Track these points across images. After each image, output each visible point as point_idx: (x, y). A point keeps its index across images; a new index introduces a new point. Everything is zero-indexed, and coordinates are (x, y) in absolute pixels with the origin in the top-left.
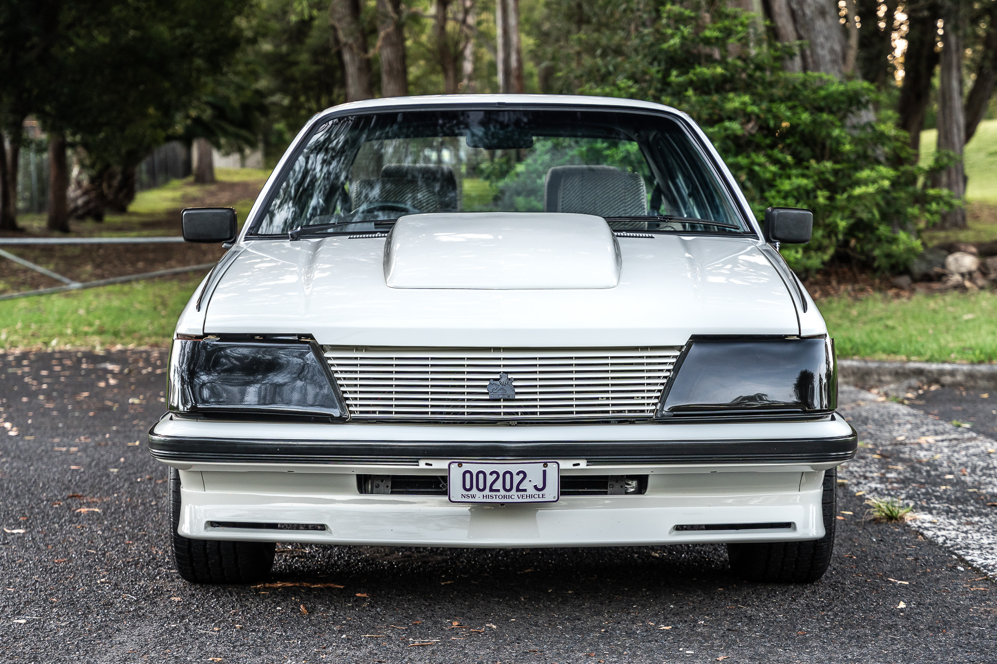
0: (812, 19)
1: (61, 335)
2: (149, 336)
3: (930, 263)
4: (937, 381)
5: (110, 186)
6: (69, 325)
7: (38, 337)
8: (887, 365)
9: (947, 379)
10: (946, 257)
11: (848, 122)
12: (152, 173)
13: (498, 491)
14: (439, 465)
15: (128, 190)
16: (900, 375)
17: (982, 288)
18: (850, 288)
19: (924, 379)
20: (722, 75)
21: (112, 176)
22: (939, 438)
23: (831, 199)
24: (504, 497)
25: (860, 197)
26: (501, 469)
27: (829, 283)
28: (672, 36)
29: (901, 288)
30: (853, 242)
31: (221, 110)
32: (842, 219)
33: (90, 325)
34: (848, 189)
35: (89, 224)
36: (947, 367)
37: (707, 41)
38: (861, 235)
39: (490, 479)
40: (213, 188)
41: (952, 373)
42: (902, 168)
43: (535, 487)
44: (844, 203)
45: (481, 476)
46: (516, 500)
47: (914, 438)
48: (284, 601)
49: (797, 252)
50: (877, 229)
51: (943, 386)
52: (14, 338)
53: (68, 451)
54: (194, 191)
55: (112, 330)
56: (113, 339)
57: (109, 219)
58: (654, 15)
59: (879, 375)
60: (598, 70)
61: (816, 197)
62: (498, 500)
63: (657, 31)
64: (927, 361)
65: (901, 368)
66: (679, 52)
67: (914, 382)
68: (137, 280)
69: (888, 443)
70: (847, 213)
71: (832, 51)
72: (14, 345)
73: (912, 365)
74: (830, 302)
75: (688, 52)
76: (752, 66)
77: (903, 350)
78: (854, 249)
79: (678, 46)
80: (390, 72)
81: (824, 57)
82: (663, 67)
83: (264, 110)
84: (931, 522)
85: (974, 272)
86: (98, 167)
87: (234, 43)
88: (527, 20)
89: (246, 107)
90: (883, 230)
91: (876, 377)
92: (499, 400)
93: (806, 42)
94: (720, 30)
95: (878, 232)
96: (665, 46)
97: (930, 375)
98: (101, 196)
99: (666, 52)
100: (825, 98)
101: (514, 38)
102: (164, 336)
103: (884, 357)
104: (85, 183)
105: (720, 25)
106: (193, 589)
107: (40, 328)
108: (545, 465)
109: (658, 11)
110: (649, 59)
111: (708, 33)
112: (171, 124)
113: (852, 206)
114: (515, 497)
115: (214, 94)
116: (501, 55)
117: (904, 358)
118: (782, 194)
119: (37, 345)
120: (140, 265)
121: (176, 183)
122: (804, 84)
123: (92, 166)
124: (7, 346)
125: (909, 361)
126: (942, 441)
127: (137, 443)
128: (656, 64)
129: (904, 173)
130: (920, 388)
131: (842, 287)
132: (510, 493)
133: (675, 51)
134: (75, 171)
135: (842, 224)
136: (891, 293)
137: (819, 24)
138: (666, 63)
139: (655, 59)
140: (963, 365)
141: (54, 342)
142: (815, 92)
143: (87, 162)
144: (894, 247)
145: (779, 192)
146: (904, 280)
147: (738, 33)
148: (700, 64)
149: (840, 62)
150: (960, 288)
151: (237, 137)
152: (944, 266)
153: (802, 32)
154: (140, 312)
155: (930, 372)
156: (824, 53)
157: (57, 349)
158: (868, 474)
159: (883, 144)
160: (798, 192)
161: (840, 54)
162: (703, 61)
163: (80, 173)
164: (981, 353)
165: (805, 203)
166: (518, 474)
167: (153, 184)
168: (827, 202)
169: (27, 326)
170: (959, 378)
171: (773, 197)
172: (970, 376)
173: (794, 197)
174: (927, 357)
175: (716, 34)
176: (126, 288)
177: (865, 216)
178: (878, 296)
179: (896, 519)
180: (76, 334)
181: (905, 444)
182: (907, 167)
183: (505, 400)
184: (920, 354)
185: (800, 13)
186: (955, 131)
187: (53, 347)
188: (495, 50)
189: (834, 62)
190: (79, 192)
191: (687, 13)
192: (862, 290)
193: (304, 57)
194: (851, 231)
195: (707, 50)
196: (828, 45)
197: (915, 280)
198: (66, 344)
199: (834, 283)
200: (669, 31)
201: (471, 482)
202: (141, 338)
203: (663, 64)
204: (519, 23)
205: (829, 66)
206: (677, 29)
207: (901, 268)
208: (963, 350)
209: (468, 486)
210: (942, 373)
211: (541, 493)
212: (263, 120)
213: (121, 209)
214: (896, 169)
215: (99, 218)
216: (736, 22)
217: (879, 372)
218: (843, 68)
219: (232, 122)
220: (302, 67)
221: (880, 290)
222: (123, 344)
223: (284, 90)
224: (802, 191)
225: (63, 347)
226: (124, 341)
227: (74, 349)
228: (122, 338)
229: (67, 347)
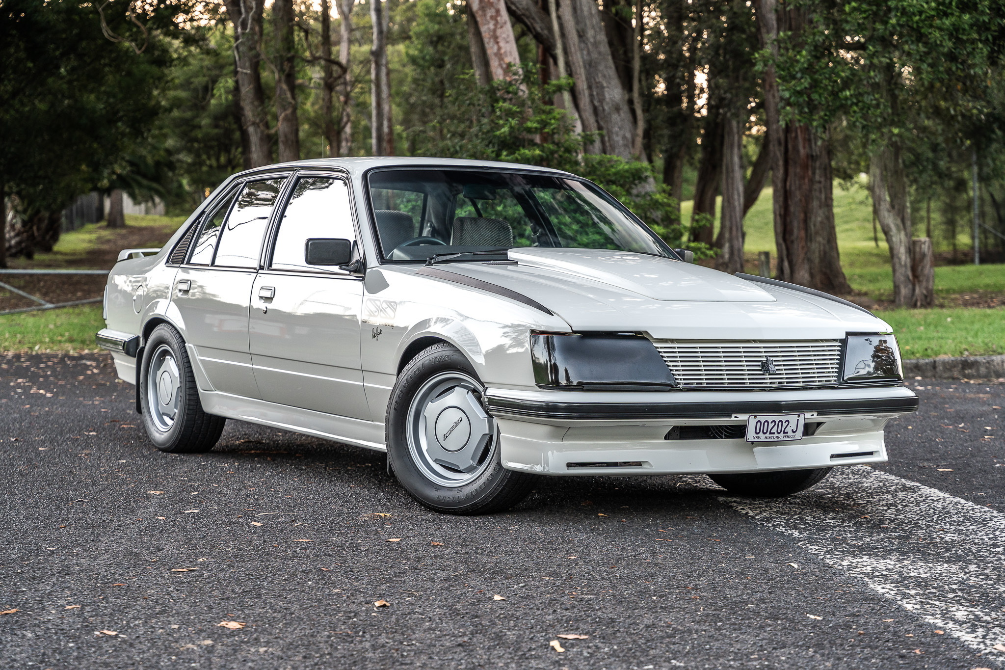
0: (610, 114)
1: (41, 342)
5: (38, 229)
6: (46, 335)
7: (24, 344)
11: (634, 192)
12: (70, 219)
13: (774, 433)
14: (743, 418)
15: (53, 232)
20: (539, 155)
21: (41, 220)
24: (776, 437)
26: (777, 419)
28: (503, 126)
31: (136, 165)
33: (62, 335)
35: (22, 260)
37: (529, 130)
39: (770, 426)
40: (124, 231)
42: (672, 227)
43: (793, 430)
45: (766, 424)
46: (782, 439)
54: (106, 234)
55: (79, 340)
56: (81, 345)
57: (38, 257)
58: (490, 109)
60: (449, 150)
62: (772, 440)
63: (492, 121)
66: (508, 138)
68: (83, 304)
71: (624, 137)
72: (7, 349)
75: (516, 138)
76: (562, 149)
79: (507, 133)
80: (286, 143)
81: (618, 142)
82: (496, 149)
83: (171, 166)
86: (29, 212)
87: (154, 112)
88: (398, 93)
89: (158, 164)
93: (604, 132)
94: (538, 122)
96: (498, 133)
98: (32, 237)
99: (499, 137)
100: (615, 174)
101: (386, 107)
104: (18, 226)
105: (538, 118)
107: (24, 337)
108: (799, 416)
109: (493, 106)
110: (486, 142)
111: (529, 124)
112: (100, 179)
114: (782, 437)
115: (133, 153)
116: (374, 124)
119: (24, 349)
120: (79, 294)
121: (90, 226)
122: (600, 163)
123: (25, 211)
128: (491, 146)
129: (674, 230)
132: (779, 435)
133: (505, 137)
134: (10, 215)
137: (615, 117)
138: (499, 145)
139: (490, 142)
141: (37, 348)
142: (607, 169)
143: (20, 208)
147: (552, 124)
148: (524, 147)
149: (630, 146)
151: (150, 189)
153: (602, 123)
156: (618, 139)
157: (40, 352)
159: (658, 209)
161: (630, 140)
162: (526, 144)
163: (14, 217)
166: (785, 422)
167: (71, 228)
169: (14, 336)
175: (535, 125)
176: (77, 310)
180: (52, 341)
182: (675, 226)
183: (770, 374)
185: (601, 108)
186: (736, 197)
187: (37, 351)
188: (370, 117)
189: (626, 146)
190: (12, 234)
191: (515, 108)
193: (205, 121)
195: (529, 136)
196: (622, 133)
198: (46, 349)
200: (501, 122)
201: (759, 428)
203: (496, 146)
204: (390, 95)
205: (622, 149)
206: (507, 120)
209: (758, 431)
211: (794, 434)
212: (170, 174)
213: (48, 249)
214: (666, 227)
215: (29, 256)
216: (550, 116)
218: (632, 150)
219: (145, 176)
220: (204, 130)
223: (189, 151)
225: (44, 351)
226: (91, 347)
227: (53, 352)
228: (88, 345)
229: (48, 351)
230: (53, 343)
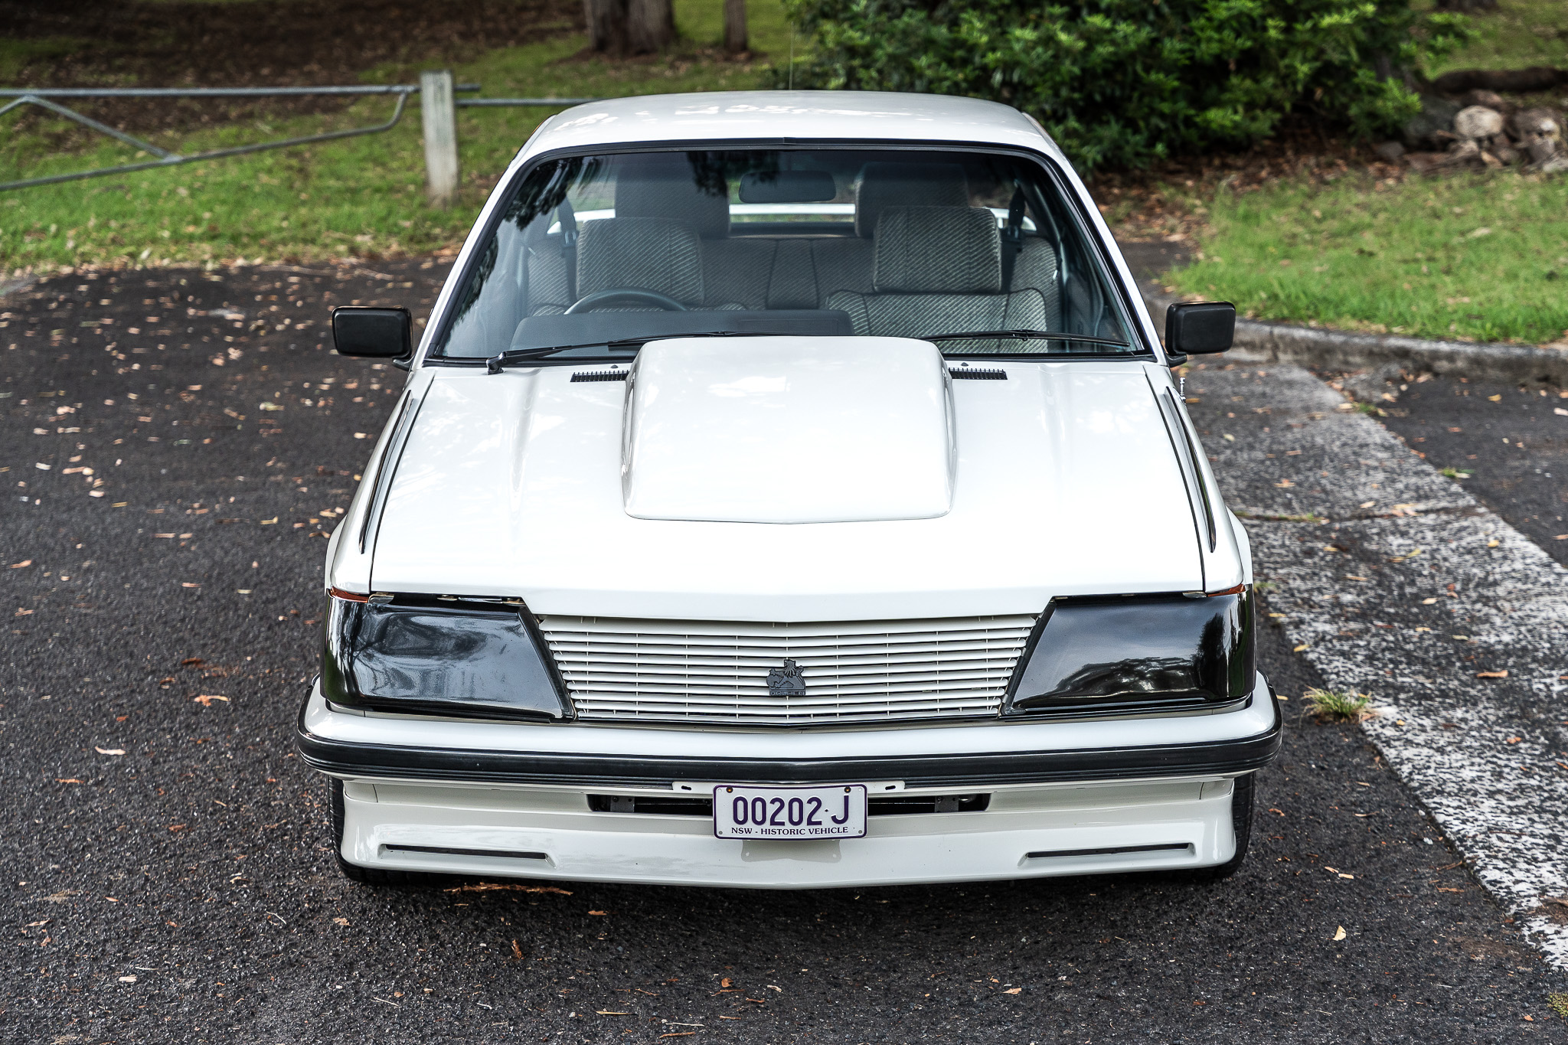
1: (154, 241)
2: (284, 242)
3: (1432, 121)
4: (1428, 368)
6: (165, 221)
7: (123, 245)
8: (1357, 340)
9: (1443, 365)
10: (1457, 110)
13: (783, 824)
14: (700, 789)
16: (1376, 355)
17: (1506, 164)
18: (1312, 161)
19: (1410, 364)
22: (1422, 506)
23: (1288, 30)
24: (791, 832)
25: (1331, 30)
26: (786, 795)
27: (1283, 153)
29: (1388, 161)
30: (1319, 93)
32: (1304, 61)
33: (196, 222)
34: (1315, 15)
36: (1444, 347)
38: (1331, 83)
39: (771, 809)
41: (1451, 357)
43: (834, 819)
44: (1307, 37)
45: (759, 805)
46: (808, 836)
47: (1386, 505)
48: (489, 925)
49: (1236, 112)
50: (1356, 75)
51: (1436, 375)
52: (86, 248)
53: (177, 539)
55: (229, 233)
56: (231, 247)
59: (1345, 353)
61: (1265, 29)
62: (782, 836)
64: (1415, 336)
65: (1377, 345)
67: (1395, 369)
69: (1348, 514)
70: (1311, 53)
72: (86, 258)
73: (1393, 342)
74: (1282, 188)
77: (1381, 314)
78: (1320, 104)
84: (1395, 725)
85: (1497, 135)
90: (1365, 76)
91: (1341, 357)
92: (783, 697)
95: (1356, 80)
97: (1418, 358)
102: (305, 241)
103: (1353, 324)
106: (364, 896)
107: (124, 228)
108: (848, 790)
113: (1317, 41)
114: (805, 831)
117: (1382, 328)
118: (1216, 23)
119: (118, 260)
124: (77, 260)
125: (1390, 334)
126: (1426, 512)
127: (275, 520)
130: (1403, 380)
131: (1303, 160)
132: (799, 827)
135: (1304, 69)
136: (1372, 169)
140: (1467, 344)
141: (145, 254)
144: (1379, 103)
145: (1210, 19)
146: (1393, 149)
150: (1474, 162)
152: (1452, 126)
154: (269, 194)
155: (1419, 353)
157: (149, 265)
158: (1317, 597)
160: (1239, 22)
164: (1494, 326)
165: (1249, 38)
166: (810, 802)
168: (1281, 37)
169: (104, 226)
170: (1460, 364)
171: (1202, 29)
172: (1477, 361)
173: (1234, 29)
174: (1417, 327)
177: (1336, 57)
178: (1353, 176)
179: (1346, 716)
180: (177, 238)
181: (1372, 517)
183: (791, 697)
184: (1406, 324)
187: (143, 262)
192: (1330, 165)
194: (1316, 78)
197: (1410, 149)
198: (162, 258)
199: (1290, 153)
201: (743, 813)
202: (271, 247)
207: (1389, 131)
208: (1469, 318)
209: (741, 818)
210: (1435, 355)
211: (841, 826)
217: (1345, 349)
221: (1356, 165)
222: (246, 257)
224: (1245, 19)
225: (158, 263)
226: (248, 251)
227: (175, 265)
228: (245, 246)
229: (166, 262)
230: (176, 242)
